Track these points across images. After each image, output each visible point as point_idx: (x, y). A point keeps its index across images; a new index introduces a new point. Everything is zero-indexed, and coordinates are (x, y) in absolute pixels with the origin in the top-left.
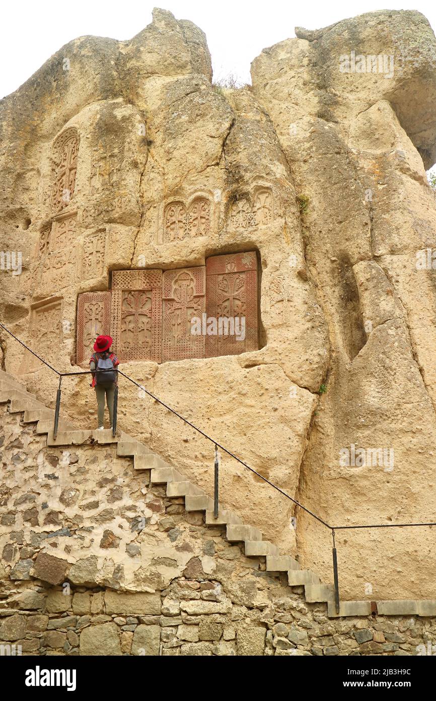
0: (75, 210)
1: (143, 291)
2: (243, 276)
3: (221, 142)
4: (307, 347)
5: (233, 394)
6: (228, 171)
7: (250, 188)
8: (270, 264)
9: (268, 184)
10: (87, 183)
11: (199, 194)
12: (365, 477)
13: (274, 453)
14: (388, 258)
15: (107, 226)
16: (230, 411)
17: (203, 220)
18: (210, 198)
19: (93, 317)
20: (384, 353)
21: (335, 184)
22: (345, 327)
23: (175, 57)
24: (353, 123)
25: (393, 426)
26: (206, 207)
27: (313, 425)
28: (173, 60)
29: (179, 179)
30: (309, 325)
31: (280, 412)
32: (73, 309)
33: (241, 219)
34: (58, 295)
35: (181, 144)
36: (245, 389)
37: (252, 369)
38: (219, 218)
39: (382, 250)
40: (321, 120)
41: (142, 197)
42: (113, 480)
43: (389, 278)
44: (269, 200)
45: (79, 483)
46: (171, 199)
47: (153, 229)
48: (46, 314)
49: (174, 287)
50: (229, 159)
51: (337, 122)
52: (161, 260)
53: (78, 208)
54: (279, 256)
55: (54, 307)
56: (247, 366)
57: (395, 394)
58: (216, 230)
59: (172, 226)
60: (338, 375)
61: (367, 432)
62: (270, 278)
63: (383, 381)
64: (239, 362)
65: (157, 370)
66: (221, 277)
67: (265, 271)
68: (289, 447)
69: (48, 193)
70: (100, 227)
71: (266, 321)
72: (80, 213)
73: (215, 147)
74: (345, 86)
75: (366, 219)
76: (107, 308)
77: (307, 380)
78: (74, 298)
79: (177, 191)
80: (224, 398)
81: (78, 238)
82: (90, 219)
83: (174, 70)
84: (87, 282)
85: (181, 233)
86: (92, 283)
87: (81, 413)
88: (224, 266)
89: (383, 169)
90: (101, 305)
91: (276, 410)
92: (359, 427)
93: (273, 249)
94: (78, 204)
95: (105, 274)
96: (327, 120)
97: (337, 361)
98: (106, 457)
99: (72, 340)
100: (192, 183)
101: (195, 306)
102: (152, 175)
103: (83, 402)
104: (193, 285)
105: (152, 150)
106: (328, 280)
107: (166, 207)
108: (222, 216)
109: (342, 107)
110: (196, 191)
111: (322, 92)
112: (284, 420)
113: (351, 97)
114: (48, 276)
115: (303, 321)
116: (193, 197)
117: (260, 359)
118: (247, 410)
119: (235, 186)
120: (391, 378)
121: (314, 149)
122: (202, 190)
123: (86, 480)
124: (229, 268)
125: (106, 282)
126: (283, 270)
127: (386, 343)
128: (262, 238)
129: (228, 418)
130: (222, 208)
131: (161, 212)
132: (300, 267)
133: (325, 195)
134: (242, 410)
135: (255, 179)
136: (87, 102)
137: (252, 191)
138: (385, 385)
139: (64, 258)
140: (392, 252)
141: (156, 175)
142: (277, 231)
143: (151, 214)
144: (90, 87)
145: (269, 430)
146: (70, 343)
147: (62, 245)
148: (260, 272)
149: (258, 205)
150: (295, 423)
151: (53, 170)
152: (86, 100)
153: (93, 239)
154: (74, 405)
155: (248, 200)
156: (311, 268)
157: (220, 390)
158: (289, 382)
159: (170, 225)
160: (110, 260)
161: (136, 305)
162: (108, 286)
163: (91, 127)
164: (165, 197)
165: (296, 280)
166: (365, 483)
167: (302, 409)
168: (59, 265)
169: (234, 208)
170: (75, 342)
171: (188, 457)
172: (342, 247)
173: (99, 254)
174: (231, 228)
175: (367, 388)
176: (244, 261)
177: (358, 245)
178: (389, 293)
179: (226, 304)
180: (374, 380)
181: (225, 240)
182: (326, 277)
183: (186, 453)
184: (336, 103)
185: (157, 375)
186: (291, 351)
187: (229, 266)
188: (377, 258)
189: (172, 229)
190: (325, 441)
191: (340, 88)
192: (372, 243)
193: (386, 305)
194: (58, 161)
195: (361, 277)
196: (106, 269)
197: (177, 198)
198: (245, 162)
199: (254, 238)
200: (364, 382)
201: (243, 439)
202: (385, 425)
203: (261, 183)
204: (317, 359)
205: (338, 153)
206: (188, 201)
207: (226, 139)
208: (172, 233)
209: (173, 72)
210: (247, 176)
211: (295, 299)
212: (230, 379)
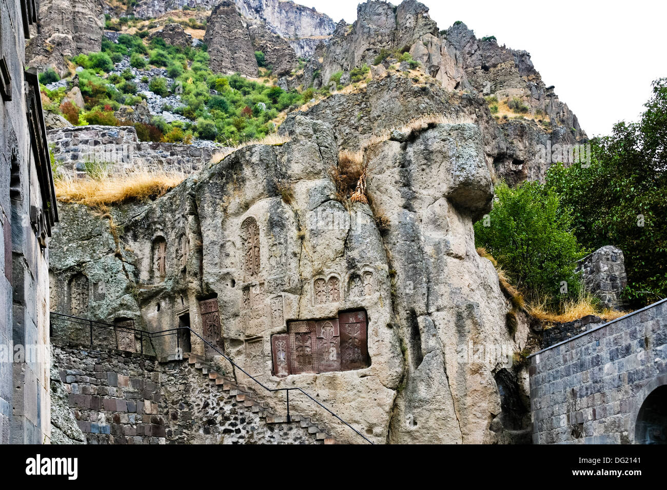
0: (263, 282)
1: (306, 333)
2: (359, 325)
3: (344, 242)
4: (390, 368)
5: (355, 391)
6: (348, 262)
7: (361, 273)
8: (373, 320)
9: (371, 270)
10: (267, 262)
11: (333, 275)
12: (418, 431)
13: (375, 421)
14: (435, 314)
15: (283, 294)
16: (354, 400)
17: (336, 291)
18: (339, 278)
19: (281, 349)
20: (429, 369)
21: (410, 264)
22: (414, 350)
23: (313, 167)
24: (424, 214)
25: (431, 407)
26: (337, 282)
27: (395, 406)
28: (312, 169)
29: (320, 265)
30: (392, 355)
31: (378, 401)
32: (269, 344)
33: (357, 291)
34: (260, 335)
35: (321, 242)
36: (361, 388)
37: (364, 378)
38: (345, 291)
39: (432, 309)
40: (406, 211)
41: (301, 275)
42: (301, 438)
43: (435, 326)
44: (372, 279)
45: (285, 439)
46: (318, 277)
47: (309, 297)
48: (254, 344)
49: (323, 331)
50: (349, 253)
51: (415, 212)
52: (315, 316)
53: (264, 280)
54: (377, 315)
55: (258, 341)
56: (362, 377)
57: (434, 390)
58: (343, 298)
59: (319, 294)
60: (408, 379)
61: (419, 410)
62: (372, 328)
63: (428, 384)
64: (358, 374)
65: (316, 378)
66: (347, 325)
67: (370, 323)
68: (382, 418)
69: (243, 261)
70: (279, 294)
71: (371, 352)
72: (266, 284)
73: (339, 245)
74: (421, 184)
75: (425, 291)
76: (287, 344)
77: (391, 384)
78: (269, 338)
79: (320, 273)
80: (350, 393)
81: (267, 299)
82: (272, 289)
83: (313, 176)
84: (275, 328)
85: (324, 298)
86: (278, 329)
87: (280, 401)
88: (349, 319)
89: (438, 254)
90: (284, 342)
91: (375, 400)
92: (415, 408)
93: (373, 311)
94: (264, 278)
95: (285, 325)
96: (410, 211)
97: (408, 371)
98: (296, 427)
99: (271, 362)
100: (329, 267)
101: (334, 341)
102: (306, 261)
103: (281, 396)
104: (332, 330)
105: (305, 243)
106: (405, 323)
107: (315, 282)
108: (346, 290)
109: (418, 200)
110: (331, 273)
111: (406, 189)
112: (379, 405)
113: (425, 192)
114: (253, 322)
115: (389, 353)
116: (329, 276)
117: (368, 373)
118: (362, 400)
119: (352, 271)
120: (431, 382)
121: (400, 236)
122: (334, 273)
123: (288, 438)
124: (352, 320)
125: (286, 329)
126: (379, 323)
127: (430, 364)
128: (368, 305)
129: (353, 404)
130: (346, 284)
131: (312, 285)
132: (388, 321)
133: (405, 270)
134: (360, 399)
135: (363, 267)
136: (260, 197)
137: (362, 275)
138: (429, 386)
139: (260, 312)
140: (438, 310)
141: (308, 262)
142: (376, 300)
143: (306, 287)
144: (260, 187)
145: (372, 410)
146: (269, 363)
147: (257, 302)
148: (367, 323)
149: (366, 282)
150: (384, 407)
151: (243, 244)
152: (259, 197)
153: (275, 301)
154: (276, 397)
155: (360, 279)
156: (397, 316)
157: (349, 389)
158: (382, 385)
159: (318, 293)
160: (287, 317)
161: (303, 341)
162: (287, 331)
163: (265, 222)
164: (314, 276)
165: (386, 328)
166: (418, 434)
167: (388, 399)
168: (258, 317)
169: (353, 283)
170: (273, 362)
171: (335, 423)
172: (412, 306)
173: (280, 311)
174: (352, 298)
175: (420, 387)
176: (359, 317)
177: (420, 307)
178: (434, 335)
179: (350, 341)
180: (423, 383)
181: (349, 305)
182: (404, 322)
183: (334, 421)
184: (415, 198)
185: (317, 381)
186: (383, 369)
187: (351, 319)
188: (430, 314)
189: (319, 296)
190: (400, 413)
191: (418, 186)
192: (427, 305)
193: (432, 343)
194: (246, 238)
195: (421, 325)
196: (285, 322)
197: (321, 277)
198: (357, 257)
199: (363, 304)
200: (419, 384)
201: (360, 414)
202: (427, 407)
203: (367, 269)
204: (395, 374)
205: (413, 241)
206: (327, 279)
207: (346, 240)
208: (319, 298)
209: (312, 177)
210: (359, 265)
211: (385, 340)
212: (353, 384)
